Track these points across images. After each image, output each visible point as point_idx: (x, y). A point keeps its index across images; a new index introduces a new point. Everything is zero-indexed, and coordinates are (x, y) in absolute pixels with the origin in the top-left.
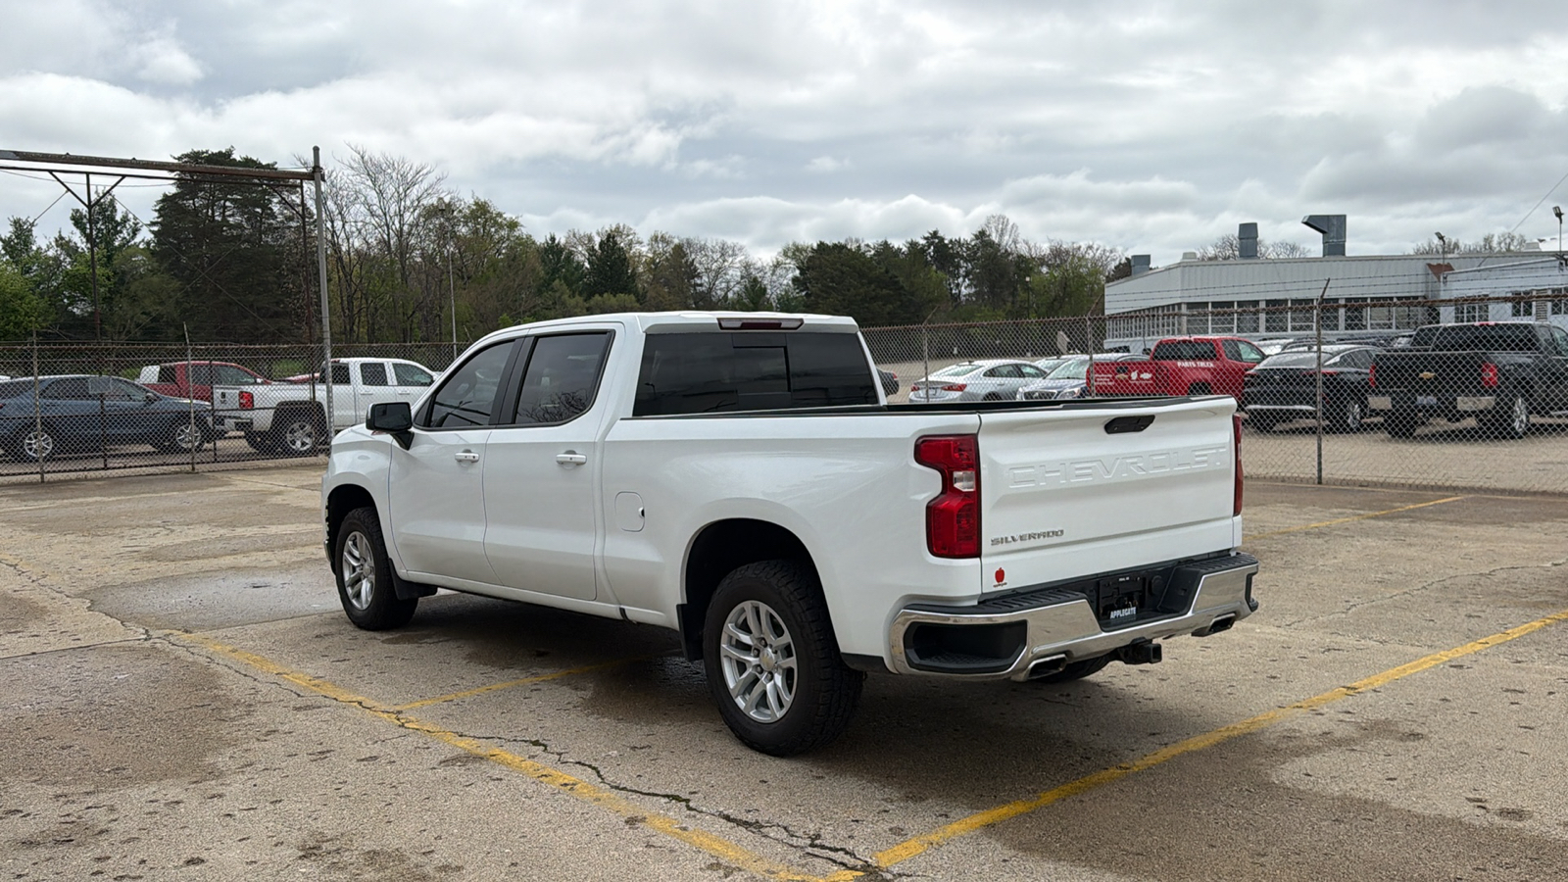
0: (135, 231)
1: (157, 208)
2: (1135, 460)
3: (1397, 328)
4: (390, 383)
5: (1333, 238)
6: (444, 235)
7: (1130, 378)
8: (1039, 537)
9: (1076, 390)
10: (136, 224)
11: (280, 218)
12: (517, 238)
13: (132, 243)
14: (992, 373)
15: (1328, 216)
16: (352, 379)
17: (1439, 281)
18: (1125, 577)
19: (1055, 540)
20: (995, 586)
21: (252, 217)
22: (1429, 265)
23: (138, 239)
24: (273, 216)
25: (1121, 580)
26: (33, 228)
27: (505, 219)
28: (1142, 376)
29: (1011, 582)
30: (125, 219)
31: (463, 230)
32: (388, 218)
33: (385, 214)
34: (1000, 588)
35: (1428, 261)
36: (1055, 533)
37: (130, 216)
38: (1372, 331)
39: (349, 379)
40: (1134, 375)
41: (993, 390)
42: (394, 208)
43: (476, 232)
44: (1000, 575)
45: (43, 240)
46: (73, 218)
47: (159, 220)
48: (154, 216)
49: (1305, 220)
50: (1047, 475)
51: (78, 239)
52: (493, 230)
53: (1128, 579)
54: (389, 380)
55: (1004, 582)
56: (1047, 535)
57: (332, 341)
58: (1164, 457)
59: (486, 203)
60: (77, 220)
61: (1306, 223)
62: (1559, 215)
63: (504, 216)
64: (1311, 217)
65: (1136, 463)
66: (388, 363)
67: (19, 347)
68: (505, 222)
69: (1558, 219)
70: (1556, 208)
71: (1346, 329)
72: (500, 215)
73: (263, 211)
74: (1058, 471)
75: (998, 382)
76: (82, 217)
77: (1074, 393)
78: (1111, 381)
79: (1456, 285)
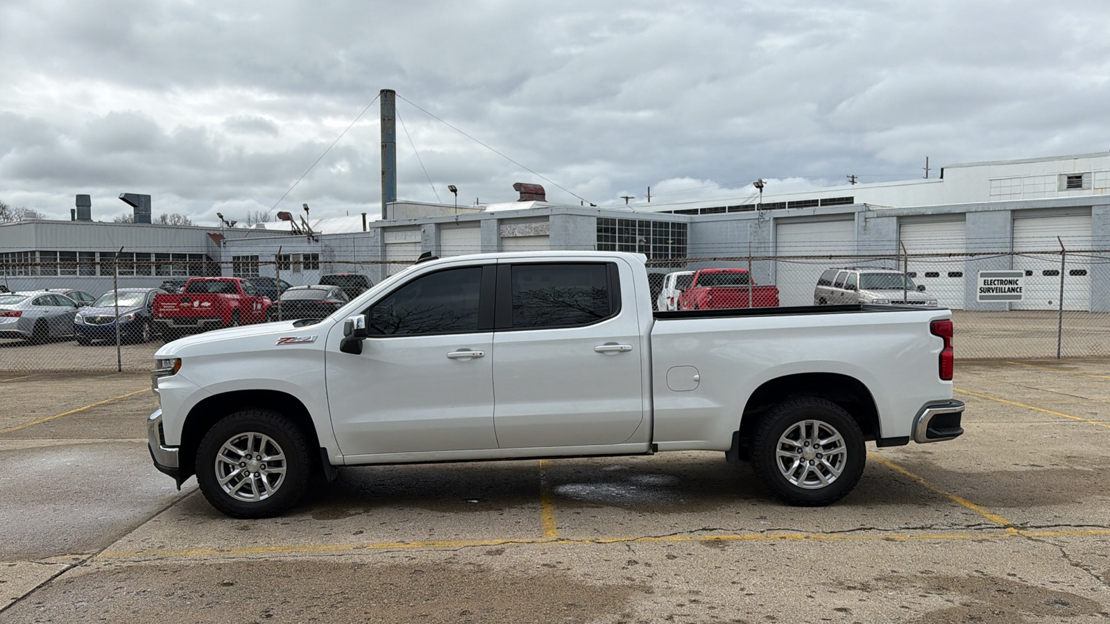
3: (191, 275)
5: (142, 211)
7: (193, 307)
9: (132, 315)
14: (37, 302)
15: (138, 195)
17: (220, 247)
22: (209, 234)
28: (203, 304)
35: (208, 232)
38: (173, 277)
40: (196, 304)
41: (41, 316)
49: (122, 196)
61: (122, 199)
62: (307, 209)
64: (126, 194)
69: (306, 212)
70: (304, 205)
71: (157, 275)
75: (44, 309)
77: (130, 317)
78: (176, 308)
79: (232, 249)
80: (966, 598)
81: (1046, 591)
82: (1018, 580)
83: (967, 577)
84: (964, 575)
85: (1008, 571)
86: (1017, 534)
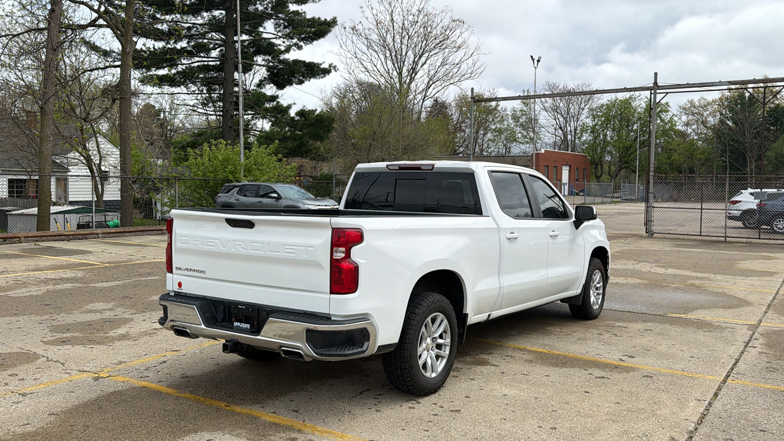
2: (240, 243)
8: (194, 271)
18: (242, 306)
19: (202, 275)
20: (178, 289)
25: (239, 306)
29: (185, 290)
34: (179, 291)
36: (202, 272)
44: (180, 285)
50: (194, 242)
53: (244, 307)
55: (182, 288)
56: (198, 271)
58: (260, 245)
65: (240, 245)
67: (720, 176)
74: (199, 241)
80: (108, 335)
81: (71, 345)
82: (87, 346)
83: (114, 342)
84: (116, 342)
85: (94, 349)
86: (99, 373)
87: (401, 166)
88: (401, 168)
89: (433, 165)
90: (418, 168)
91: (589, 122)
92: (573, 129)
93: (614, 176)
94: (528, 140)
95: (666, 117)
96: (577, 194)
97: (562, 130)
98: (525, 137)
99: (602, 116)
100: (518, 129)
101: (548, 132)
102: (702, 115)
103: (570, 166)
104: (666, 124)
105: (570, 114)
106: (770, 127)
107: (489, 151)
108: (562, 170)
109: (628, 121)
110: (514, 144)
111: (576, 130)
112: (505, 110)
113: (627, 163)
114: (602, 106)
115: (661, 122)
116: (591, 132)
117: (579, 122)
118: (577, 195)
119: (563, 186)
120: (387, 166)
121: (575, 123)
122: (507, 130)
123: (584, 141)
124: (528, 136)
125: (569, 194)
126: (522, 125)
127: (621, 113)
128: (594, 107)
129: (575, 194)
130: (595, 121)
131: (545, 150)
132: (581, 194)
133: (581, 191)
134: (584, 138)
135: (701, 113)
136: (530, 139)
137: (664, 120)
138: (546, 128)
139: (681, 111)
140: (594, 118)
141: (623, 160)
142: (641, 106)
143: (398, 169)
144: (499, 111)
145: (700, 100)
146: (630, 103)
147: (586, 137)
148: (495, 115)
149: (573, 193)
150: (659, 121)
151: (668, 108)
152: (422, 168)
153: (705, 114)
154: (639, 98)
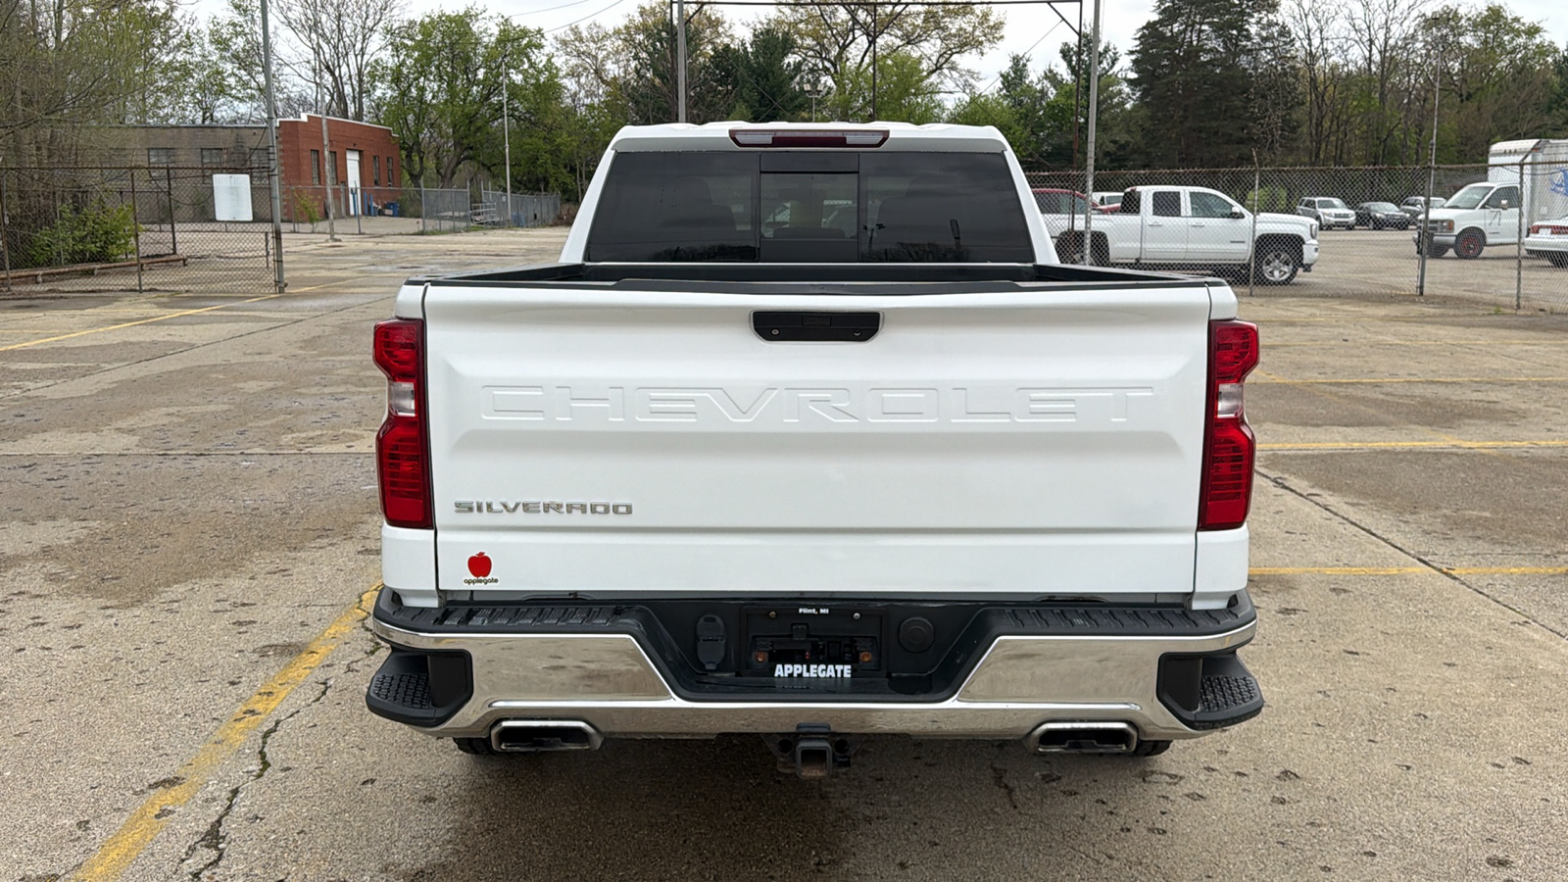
0: (1114, 61)
1: (1138, 36)
2: (828, 395)
4: (1183, 213)
6: (1445, 47)
8: (569, 511)
10: (1115, 54)
11: (1257, 40)
12: (1537, 46)
13: (1111, 72)
16: (1142, 208)
19: (611, 520)
20: (469, 582)
21: (1228, 40)
23: (1116, 69)
24: (1248, 38)
26: (1028, 63)
27: (1524, 24)
29: (506, 579)
30: (1106, 50)
31: (1468, 40)
32: (1372, 32)
33: (1369, 28)
36: (611, 509)
37: (1111, 47)
39: (1138, 207)
42: (1380, 19)
43: (1485, 42)
44: (480, 565)
45: (1034, 75)
46: (1062, 51)
47: (1138, 48)
48: (1134, 45)
50: (574, 404)
51: (1063, 71)
52: (1506, 38)
54: (1182, 210)
55: (489, 577)
56: (591, 508)
57: (1096, 169)
58: (921, 394)
59: (1501, 7)
60: (1065, 53)
63: (1522, 21)
65: (827, 400)
66: (1185, 191)
68: (1523, 28)
72: (1516, 20)
73: (1239, 33)
76: (1070, 49)
87: (779, 134)
88: (780, 140)
89: (886, 133)
90: (838, 140)
91: (388, 58)
92: (354, 71)
93: (449, 176)
94: (253, 92)
95: (539, 58)
96: (381, 213)
97: (332, 73)
98: (245, 85)
99: (414, 49)
100: (229, 67)
101: (300, 76)
102: (595, 57)
103: (361, 153)
104: (540, 72)
105: (346, 39)
106: (717, 87)
107: (162, 114)
108: (345, 159)
109: (468, 59)
110: (222, 101)
111: (360, 73)
112: (193, 21)
113: (471, 148)
114: (412, 23)
115: (529, 67)
116: (392, 81)
117: (366, 57)
118: (379, 215)
119: (351, 196)
120: (732, 133)
121: (359, 58)
122: (203, 69)
123: (379, 98)
124: (253, 84)
125: (363, 213)
126: (236, 56)
127: (452, 45)
128: (394, 28)
129: (377, 212)
130: (398, 57)
131: (309, 117)
132: (387, 212)
133: (386, 207)
134: (378, 93)
135: (594, 53)
136: (260, 89)
137: (535, 63)
138: (295, 67)
139: (559, 46)
140: (397, 51)
141: (465, 141)
142: (489, 32)
143: (770, 142)
144: (175, 21)
145: (590, 28)
146: (468, 24)
147: (383, 90)
148: (167, 32)
149: (372, 211)
150: (526, 66)
151: (543, 40)
152: (850, 139)
153: (600, 57)
154: (484, 15)
